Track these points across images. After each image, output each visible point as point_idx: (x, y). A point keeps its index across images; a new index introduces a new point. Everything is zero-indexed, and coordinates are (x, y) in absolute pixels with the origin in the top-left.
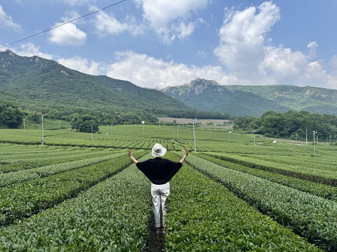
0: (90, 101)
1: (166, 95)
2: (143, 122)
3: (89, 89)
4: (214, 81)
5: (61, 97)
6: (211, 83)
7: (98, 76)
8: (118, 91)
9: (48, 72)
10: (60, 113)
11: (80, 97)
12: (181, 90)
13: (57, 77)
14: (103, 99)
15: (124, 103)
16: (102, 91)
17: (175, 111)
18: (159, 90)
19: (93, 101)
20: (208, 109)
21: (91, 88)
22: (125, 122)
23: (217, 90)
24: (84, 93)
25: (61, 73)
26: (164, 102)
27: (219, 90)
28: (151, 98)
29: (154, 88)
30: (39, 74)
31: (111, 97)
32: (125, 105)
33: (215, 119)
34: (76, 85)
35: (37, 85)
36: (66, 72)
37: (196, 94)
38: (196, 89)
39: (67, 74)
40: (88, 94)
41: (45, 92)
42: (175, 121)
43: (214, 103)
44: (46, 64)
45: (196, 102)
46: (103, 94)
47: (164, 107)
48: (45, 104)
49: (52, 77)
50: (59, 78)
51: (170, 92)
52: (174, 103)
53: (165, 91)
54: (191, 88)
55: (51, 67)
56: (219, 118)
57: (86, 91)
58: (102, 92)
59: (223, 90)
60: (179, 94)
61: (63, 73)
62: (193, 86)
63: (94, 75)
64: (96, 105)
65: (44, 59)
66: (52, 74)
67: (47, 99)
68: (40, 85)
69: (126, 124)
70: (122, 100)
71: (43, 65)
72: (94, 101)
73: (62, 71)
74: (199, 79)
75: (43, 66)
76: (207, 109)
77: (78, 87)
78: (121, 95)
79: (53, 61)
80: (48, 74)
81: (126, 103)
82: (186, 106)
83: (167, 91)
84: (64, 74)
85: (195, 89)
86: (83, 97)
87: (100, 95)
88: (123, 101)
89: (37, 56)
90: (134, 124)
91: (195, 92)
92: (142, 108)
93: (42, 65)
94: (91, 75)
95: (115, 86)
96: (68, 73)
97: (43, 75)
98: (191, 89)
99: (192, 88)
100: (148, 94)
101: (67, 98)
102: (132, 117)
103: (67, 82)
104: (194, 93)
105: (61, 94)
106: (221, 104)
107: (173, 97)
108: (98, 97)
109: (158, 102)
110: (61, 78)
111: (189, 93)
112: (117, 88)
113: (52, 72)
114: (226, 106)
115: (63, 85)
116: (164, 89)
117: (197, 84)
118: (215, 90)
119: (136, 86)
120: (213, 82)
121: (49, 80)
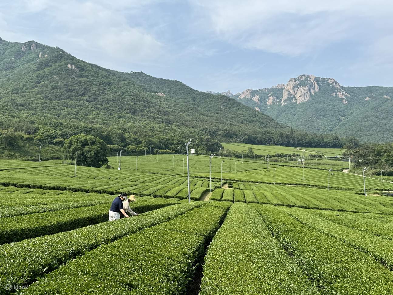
0: (112, 115)
1: (242, 105)
2: (193, 151)
3: (112, 94)
4: (331, 79)
5: (66, 108)
6: (325, 83)
7: (129, 73)
8: (159, 97)
9: (48, 66)
10: (55, 134)
11: (95, 108)
12: (270, 96)
13: (61, 75)
14: (132, 111)
15: (167, 117)
16: (133, 97)
17: (255, 132)
18: (233, 96)
19: (116, 115)
20: (319, 130)
21: (114, 93)
22: (161, 150)
23: (336, 94)
24: (103, 101)
25: (68, 68)
26: (239, 117)
27: (341, 96)
28: (216, 110)
29: (224, 92)
30: (34, 71)
31: (147, 108)
32: (169, 122)
33: (327, 147)
34: (90, 89)
35: (28, 89)
36: (75, 67)
37: (298, 102)
38: (299, 94)
39: (78, 70)
40: (108, 104)
41: (40, 99)
42: (251, 150)
43: (330, 118)
44: (47, 55)
45: (298, 117)
46: (133, 103)
47: (236, 125)
48: (36, 118)
49: (53, 74)
50: (64, 77)
51: (251, 98)
52: (255, 119)
53: (242, 97)
54: (289, 92)
55: (53, 59)
56: (335, 146)
57: (106, 97)
58: (132, 99)
59: (347, 95)
60: (267, 103)
61: (70, 68)
62: (293, 88)
63: (123, 72)
64: (119, 121)
65: (44, 45)
66: (54, 69)
67: (42, 110)
68: (33, 88)
69: (163, 153)
70: (166, 113)
71: (42, 55)
72: (118, 115)
73: (69, 66)
74: (304, 75)
75: (42, 57)
76: (317, 130)
77: (93, 91)
78: (164, 104)
79: (59, 48)
80: (47, 70)
81: (171, 118)
82: (277, 123)
83: (246, 96)
84: (72, 70)
85: (296, 94)
86: (101, 107)
87: (128, 104)
88: (166, 115)
89: (33, 41)
90: (176, 153)
91: (296, 99)
92: (197, 126)
93: (40, 56)
94: (118, 72)
95: (155, 90)
96: (79, 68)
97: (39, 71)
98: (289, 95)
99: (292, 92)
100: (211, 102)
101: (74, 110)
102: (175, 142)
103: (76, 84)
104: (294, 101)
105: (65, 103)
106: (344, 121)
107: (257, 109)
108: (125, 107)
109: (226, 117)
110: (68, 77)
111: (286, 101)
112: (158, 93)
113: (53, 67)
114: (352, 125)
115: (70, 87)
116: (240, 94)
117: (299, 84)
118: (334, 94)
119: (191, 89)
120: (329, 81)
121: (49, 80)
